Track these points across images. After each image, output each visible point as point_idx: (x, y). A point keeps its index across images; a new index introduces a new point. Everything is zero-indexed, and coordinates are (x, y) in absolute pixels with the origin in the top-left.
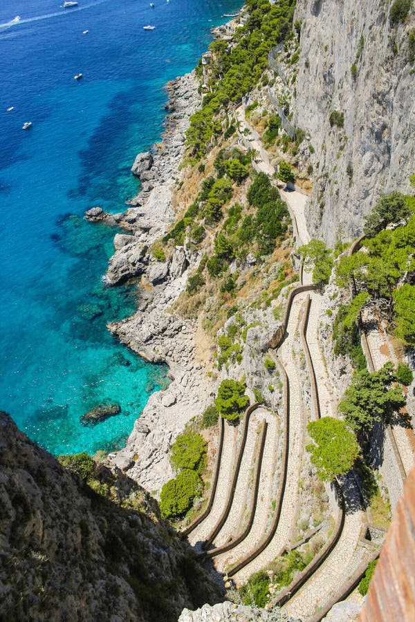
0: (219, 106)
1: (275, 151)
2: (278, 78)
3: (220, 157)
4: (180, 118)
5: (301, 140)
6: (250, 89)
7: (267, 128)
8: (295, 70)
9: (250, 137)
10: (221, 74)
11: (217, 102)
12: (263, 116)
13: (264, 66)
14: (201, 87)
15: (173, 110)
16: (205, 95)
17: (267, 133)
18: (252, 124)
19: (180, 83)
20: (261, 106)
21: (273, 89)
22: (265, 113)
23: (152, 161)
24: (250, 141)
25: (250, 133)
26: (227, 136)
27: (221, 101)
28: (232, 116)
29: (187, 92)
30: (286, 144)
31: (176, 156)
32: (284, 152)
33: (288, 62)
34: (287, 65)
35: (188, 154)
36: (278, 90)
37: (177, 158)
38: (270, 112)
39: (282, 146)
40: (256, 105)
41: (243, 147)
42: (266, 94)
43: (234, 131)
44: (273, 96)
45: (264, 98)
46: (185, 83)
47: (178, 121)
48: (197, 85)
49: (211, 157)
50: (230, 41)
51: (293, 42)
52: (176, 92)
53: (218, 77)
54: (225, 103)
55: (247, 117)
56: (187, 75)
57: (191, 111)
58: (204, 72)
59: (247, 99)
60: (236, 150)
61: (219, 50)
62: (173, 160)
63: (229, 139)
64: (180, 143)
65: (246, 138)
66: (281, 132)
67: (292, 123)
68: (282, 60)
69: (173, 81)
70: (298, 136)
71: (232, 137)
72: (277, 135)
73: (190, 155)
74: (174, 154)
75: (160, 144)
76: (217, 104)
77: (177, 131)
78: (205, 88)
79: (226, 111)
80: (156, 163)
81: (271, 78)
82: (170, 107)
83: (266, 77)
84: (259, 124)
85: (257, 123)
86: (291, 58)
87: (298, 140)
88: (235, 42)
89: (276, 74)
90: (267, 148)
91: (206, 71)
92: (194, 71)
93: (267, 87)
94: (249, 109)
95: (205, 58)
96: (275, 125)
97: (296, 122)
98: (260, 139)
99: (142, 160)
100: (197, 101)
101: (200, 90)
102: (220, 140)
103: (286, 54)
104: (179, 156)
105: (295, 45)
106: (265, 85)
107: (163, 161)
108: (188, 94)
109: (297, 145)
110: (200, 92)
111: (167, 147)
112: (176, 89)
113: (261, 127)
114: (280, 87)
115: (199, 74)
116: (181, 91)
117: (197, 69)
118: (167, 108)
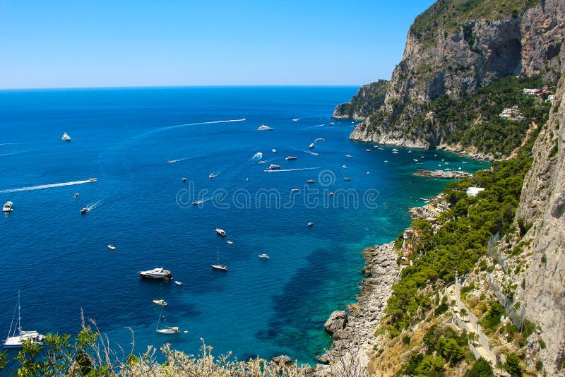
0: (425, 281)
1: (497, 338)
2: (497, 266)
3: (431, 332)
4: (376, 283)
5: (530, 333)
6: (467, 272)
7: (487, 313)
8: (518, 262)
9: (465, 318)
10: (422, 250)
11: (423, 276)
12: (481, 299)
13: (481, 252)
14: (400, 258)
15: (370, 275)
16: (404, 267)
17: (487, 317)
18: (468, 305)
19: (378, 251)
20: (478, 289)
21: (492, 275)
22: (483, 297)
23: (346, 321)
24: (466, 322)
25: (467, 315)
26: (438, 312)
27: (429, 277)
28: (443, 293)
29: (385, 260)
30: (511, 333)
31: (372, 320)
32: (509, 342)
33: (509, 252)
34: (508, 255)
35: (386, 321)
36: (497, 277)
37: (373, 323)
38: (489, 297)
39: (507, 335)
40: (472, 288)
41: (457, 327)
42: (483, 279)
43: (447, 309)
44: (492, 282)
45: (482, 282)
46: (383, 252)
47: (374, 286)
48: (396, 257)
49: (417, 331)
50: (433, 222)
51: (515, 235)
52: (374, 259)
53: (418, 252)
54: (433, 279)
55: (463, 298)
56: (386, 245)
57: (388, 279)
58: (404, 246)
59: (463, 280)
60: (449, 329)
61: (422, 229)
62: (368, 323)
63: (441, 316)
64: (377, 308)
65: (462, 319)
66: (504, 320)
67: (519, 313)
68: (502, 250)
69: (372, 249)
70: (525, 328)
71: (443, 315)
72: (499, 322)
73: (388, 323)
74: (370, 318)
75: (355, 305)
76: (424, 279)
77: (373, 295)
78: (404, 260)
79: (434, 287)
80: (351, 323)
81: (490, 264)
82: (367, 271)
83: (483, 263)
84: (476, 307)
85: (474, 306)
86: (512, 249)
87: (526, 331)
88: (438, 224)
89: (495, 262)
90: (487, 334)
91: (406, 245)
92: (393, 243)
93: (485, 272)
94: (465, 290)
95: (407, 233)
96: (497, 311)
97: (524, 312)
98: (479, 323)
99: (337, 318)
100: (394, 271)
101: (399, 262)
102: (428, 315)
103: (507, 245)
104: (376, 321)
105: (516, 238)
106: (483, 270)
107: (357, 323)
108: (387, 263)
109: (525, 336)
110: (399, 263)
111: (362, 310)
112: (374, 256)
113: (478, 311)
114: (500, 274)
115: (398, 246)
116: (380, 258)
117: (396, 242)
118: (364, 272)
